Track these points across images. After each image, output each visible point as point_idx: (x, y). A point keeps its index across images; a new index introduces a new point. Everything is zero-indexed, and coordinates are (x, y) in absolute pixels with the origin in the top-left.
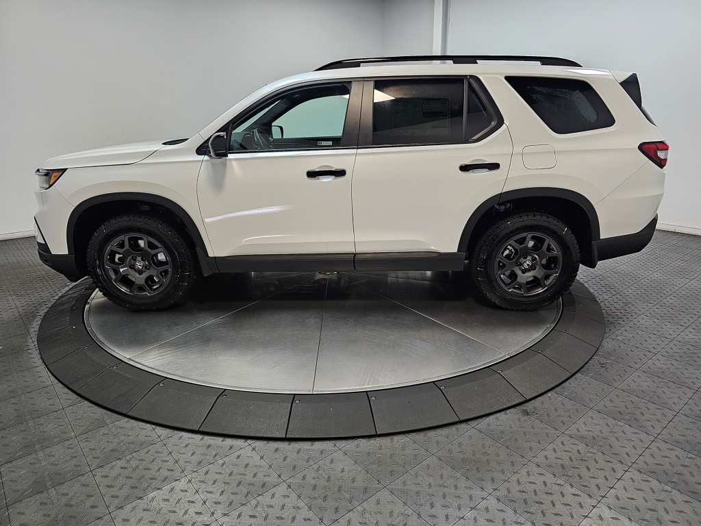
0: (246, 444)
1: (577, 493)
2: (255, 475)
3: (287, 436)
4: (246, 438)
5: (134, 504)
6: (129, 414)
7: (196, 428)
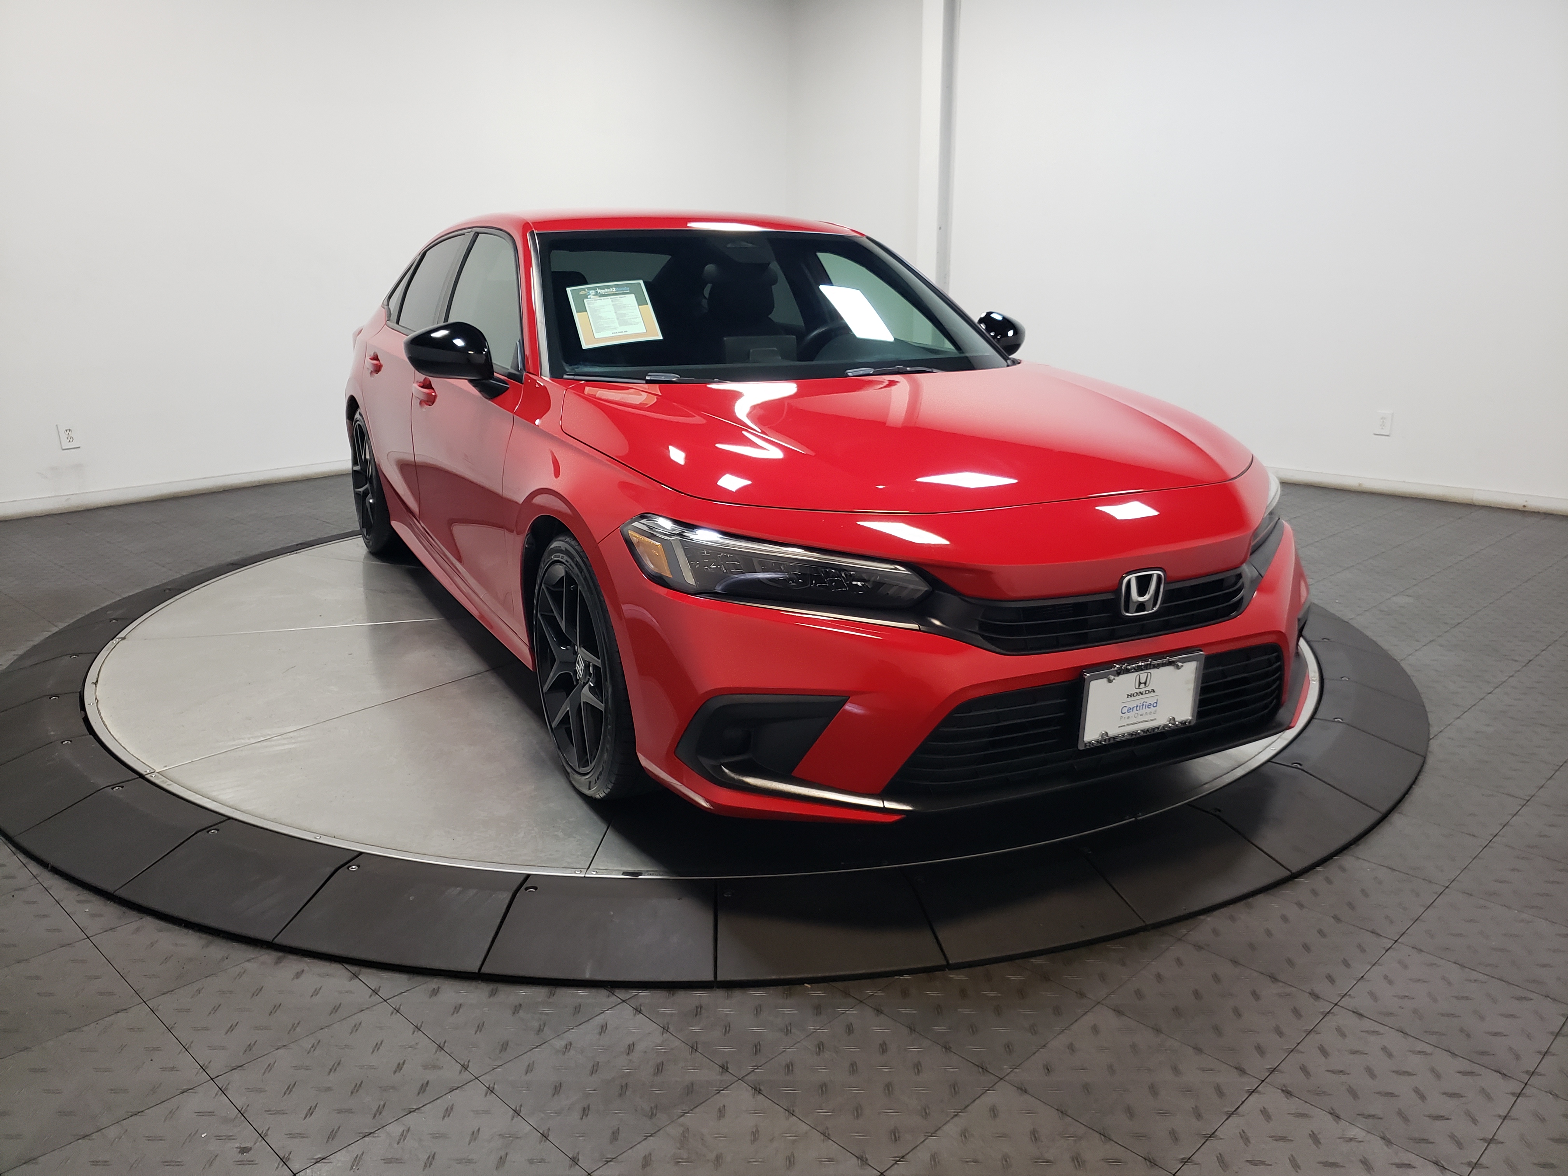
0: (613, 999)
1: (1469, 1069)
2: (659, 1069)
3: (719, 979)
4: (612, 986)
5: (356, 1149)
6: (281, 940)
7: (473, 966)
